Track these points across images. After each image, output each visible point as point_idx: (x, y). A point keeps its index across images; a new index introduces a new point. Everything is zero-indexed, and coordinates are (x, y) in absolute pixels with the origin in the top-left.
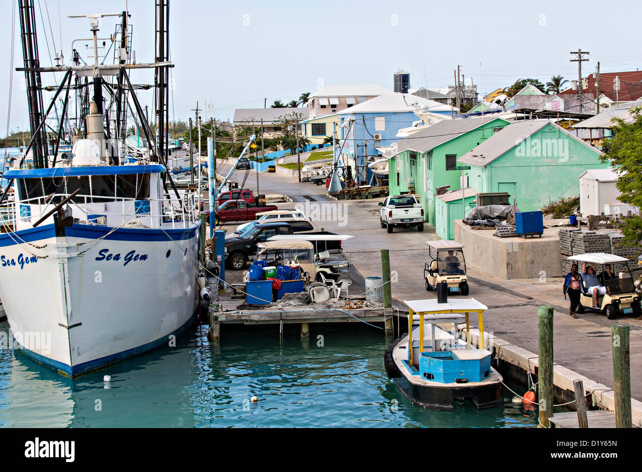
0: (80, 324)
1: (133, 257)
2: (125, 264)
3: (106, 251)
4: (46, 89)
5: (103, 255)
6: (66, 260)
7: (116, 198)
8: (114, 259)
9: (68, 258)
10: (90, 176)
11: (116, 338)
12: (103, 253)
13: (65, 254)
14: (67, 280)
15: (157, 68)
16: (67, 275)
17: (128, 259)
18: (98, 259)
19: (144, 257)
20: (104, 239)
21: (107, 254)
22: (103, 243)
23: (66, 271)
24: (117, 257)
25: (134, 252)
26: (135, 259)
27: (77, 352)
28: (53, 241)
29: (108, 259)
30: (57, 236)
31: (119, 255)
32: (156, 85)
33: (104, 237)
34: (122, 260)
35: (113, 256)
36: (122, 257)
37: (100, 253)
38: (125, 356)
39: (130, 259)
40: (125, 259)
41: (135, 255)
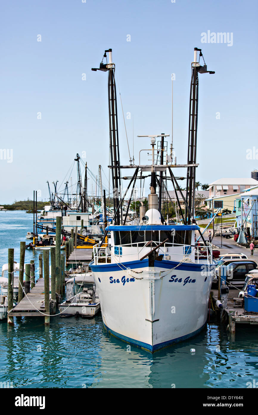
0: (158, 320)
1: (189, 281)
2: (184, 285)
3: (175, 276)
4: (124, 178)
5: (173, 279)
6: (154, 281)
7: (173, 244)
8: (179, 281)
9: (155, 280)
10: (159, 231)
11: (175, 329)
12: (173, 278)
13: (153, 278)
14: (153, 293)
15: (188, 167)
16: (153, 290)
17: (186, 282)
18: (170, 281)
19: (194, 281)
20: (175, 269)
21: (175, 278)
22: (174, 272)
23: (153, 287)
24: (180, 281)
25: (189, 277)
26: (189, 282)
27: (155, 337)
28: (147, 269)
29: (175, 281)
30: (149, 266)
31: (181, 279)
32: (188, 178)
33: (175, 268)
34: (183, 282)
35: (178, 280)
36: (183, 280)
37: (172, 278)
38: (178, 341)
39: (187, 282)
40: (184, 282)
41: (189, 279)
